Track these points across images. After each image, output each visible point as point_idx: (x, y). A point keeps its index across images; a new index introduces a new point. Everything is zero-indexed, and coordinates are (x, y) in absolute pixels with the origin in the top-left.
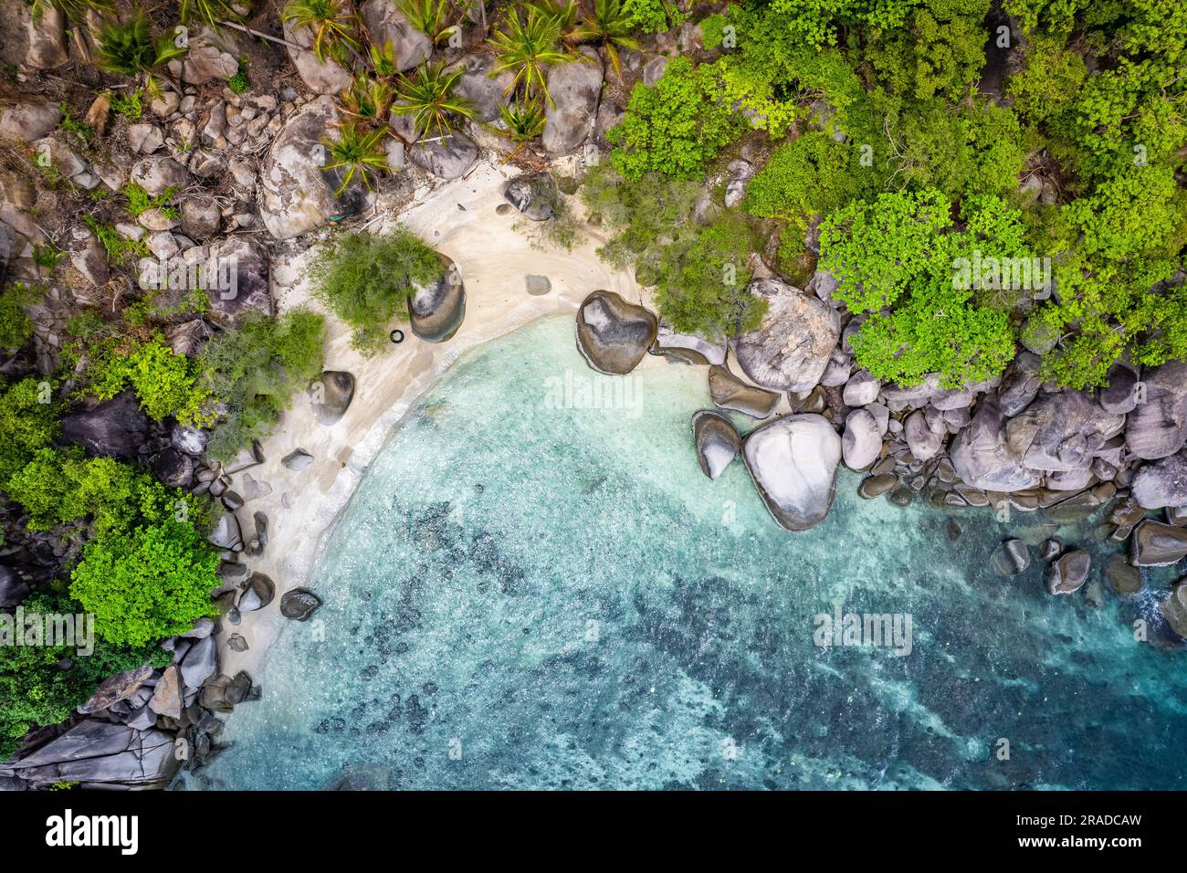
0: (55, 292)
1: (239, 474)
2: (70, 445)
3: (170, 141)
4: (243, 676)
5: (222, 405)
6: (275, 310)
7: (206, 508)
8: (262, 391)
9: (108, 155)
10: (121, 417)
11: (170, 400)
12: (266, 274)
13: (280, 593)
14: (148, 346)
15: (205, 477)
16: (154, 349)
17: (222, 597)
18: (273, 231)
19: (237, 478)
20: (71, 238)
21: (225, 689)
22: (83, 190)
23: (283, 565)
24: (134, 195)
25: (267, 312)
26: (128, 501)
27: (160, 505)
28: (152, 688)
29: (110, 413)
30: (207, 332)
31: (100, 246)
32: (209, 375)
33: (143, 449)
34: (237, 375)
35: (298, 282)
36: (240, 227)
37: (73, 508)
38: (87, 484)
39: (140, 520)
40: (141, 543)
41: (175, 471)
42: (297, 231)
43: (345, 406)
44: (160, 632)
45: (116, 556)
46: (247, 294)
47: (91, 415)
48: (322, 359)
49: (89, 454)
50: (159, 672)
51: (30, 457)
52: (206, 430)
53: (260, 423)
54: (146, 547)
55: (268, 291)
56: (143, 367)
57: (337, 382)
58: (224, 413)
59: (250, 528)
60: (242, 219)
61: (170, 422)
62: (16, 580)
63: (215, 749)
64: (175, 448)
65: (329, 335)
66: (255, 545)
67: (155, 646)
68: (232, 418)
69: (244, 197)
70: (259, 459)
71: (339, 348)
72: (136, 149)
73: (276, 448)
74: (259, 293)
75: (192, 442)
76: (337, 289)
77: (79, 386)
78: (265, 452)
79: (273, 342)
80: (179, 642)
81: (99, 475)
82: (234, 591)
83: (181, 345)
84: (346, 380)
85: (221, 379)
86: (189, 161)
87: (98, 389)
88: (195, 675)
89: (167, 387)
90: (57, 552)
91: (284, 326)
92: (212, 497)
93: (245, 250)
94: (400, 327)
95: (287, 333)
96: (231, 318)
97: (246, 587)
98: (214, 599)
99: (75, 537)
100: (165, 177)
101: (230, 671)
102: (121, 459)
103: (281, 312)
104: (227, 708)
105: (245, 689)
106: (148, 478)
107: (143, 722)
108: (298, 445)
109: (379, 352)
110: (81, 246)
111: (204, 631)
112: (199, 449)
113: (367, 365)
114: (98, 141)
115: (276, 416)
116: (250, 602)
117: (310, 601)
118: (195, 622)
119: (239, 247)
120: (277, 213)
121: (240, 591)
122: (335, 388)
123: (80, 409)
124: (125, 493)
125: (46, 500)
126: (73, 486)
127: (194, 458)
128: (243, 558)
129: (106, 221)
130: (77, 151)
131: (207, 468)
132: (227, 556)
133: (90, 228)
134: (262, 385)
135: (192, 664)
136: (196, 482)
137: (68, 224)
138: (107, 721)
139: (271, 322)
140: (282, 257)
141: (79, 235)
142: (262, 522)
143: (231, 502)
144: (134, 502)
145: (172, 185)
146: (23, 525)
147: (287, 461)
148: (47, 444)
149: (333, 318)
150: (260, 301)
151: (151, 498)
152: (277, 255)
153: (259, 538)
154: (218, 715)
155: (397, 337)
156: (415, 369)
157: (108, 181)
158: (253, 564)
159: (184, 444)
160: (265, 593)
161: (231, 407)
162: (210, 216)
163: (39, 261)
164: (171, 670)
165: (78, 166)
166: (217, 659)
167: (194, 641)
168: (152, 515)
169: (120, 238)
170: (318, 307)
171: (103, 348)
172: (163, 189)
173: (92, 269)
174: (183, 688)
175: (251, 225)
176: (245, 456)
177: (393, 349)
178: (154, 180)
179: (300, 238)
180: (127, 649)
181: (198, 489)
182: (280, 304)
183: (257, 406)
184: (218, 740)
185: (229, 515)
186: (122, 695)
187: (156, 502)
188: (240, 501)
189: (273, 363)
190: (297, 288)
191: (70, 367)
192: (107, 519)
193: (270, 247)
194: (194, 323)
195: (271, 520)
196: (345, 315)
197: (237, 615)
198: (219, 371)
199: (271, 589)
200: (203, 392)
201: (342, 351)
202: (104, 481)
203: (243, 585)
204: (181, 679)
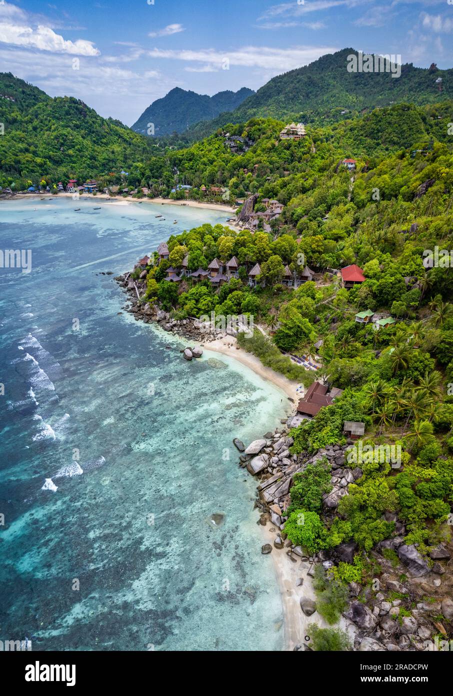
0: (392, 571)
1: (310, 567)
2: (349, 541)
3: (418, 638)
4: (265, 524)
5: (330, 579)
6: (344, 616)
7: (308, 552)
8: (324, 591)
9: (425, 618)
10: (347, 556)
11: (342, 569)
12: (355, 623)
13: (274, 548)
14: (360, 577)
15: (316, 559)
16: (358, 578)
17: (285, 536)
18: (367, 638)
19: (309, 566)
20: (405, 587)
21: (266, 519)
22: (418, 602)
23: (279, 555)
24: (407, 613)
25: (345, 613)
26: (325, 539)
27: (318, 544)
28: (281, 508)
29: (350, 555)
30: (352, 594)
31: (398, 592)
32: (340, 583)
33: (335, 553)
34: (334, 589)
35: (347, 629)
36: (376, 631)
37: (333, 528)
38: (336, 535)
39: (318, 537)
40: (312, 533)
41: (324, 554)
42: (362, 644)
43: (302, 606)
44: (290, 519)
45: (314, 526)
46: (354, 612)
47: (353, 550)
48: (320, 613)
49: (343, 542)
50: (282, 512)
51: (353, 531)
52: (326, 570)
53: (317, 583)
54: (311, 533)
55: (350, 619)
56: (355, 571)
57: (310, 611)
58: (327, 578)
59: (295, 557)
60: (379, 634)
61: (336, 565)
62: (327, 506)
63: (256, 506)
64: (329, 559)
65: (324, 622)
66: (289, 554)
67: (288, 516)
68: (324, 578)
69: (385, 641)
70: (309, 574)
71: (318, 620)
72: (422, 627)
73: (307, 581)
74: (352, 616)
75: (327, 564)
76: (335, 636)
77: (363, 554)
78: (309, 577)
79: (335, 607)
80: (285, 520)
81: (336, 539)
82: (284, 540)
83: (354, 585)
84: (308, 614)
85: (337, 585)
86: (408, 637)
87: (358, 558)
88: (275, 517)
89: (345, 571)
90: (327, 518)
91: (338, 614)
92: (310, 556)
93: (367, 624)
94: (309, 642)
95: (335, 612)
96: (351, 603)
97: (282, 543)
98: (286, 535)
99: (327, 523)
100: (406, 625)
101: (268, 523)
102: (337, 547)
103: (342, 617)
104: (262, 516)
105: (262, 522)
106: (327, 548)
107: (276, 501)
108: (303, 586)
109: (307, 628)
110: (401, 587)
111: (282, 527)
112: (324, 564)
113: (307, 623)
114: (431, 619)
115: (316, 588)
116: (278, 540)
117: (265, 552)
118: (285, 526)
119: (369, 624)
120: (372, 644)
121: (283, 541)
122: (309, 608)
123: (356, 549)
124: (328, 540)
125: (340, 525)
126: (339, 533)
127: (323, 561)
128: (289, 549)
129: (404, 599)
130: (431, 611)
131: (318, 562)
132: (293, 546)
133: (404, 594)
134: (327, 593)
135: (278, 518)
136: (316, 556)
137: (409, 590)
138: (283, 496)
139: (341, 611)
140: (358, 633)
141: (404, 590)
142: (294, 560)
143: (305, 559)
144: (324, 540)
145: (403, 625)
146: (339, 518)
147: (302, 580)
148: (353, 537)
149: (327, 627)
150: (349, 614)
151: (321, 544)
152: (360, 633)
153: (290, 556)
154: (262, 513)
155: (307, 638)
156: (294, 633)
157: (416, 611)
158: (286, 549)
159: (328, 562)
160: (277, 545)
161: (327, 580)
162: (386, 626)
163: (403, 575)
164: (281, 514)
165: (426, 608)
166: (274, 523)
167: (282, 523)
168: (317, 540)
169: (396, 598)
170: (335, 627)
171: (369, 568)
172: (403, 621)
173: (392, 584)
174: (274, 512)
175: (375, 635)
176: (312, 572)
177: (305, 633)
178: (407, 621)
179: (360, 643)
180: (293, 511)
181: (315, 555)
182: (344, 619)
183: (322, 586)
184: (258, 509)
185: (302, 555)
186: (285, 502)
187: (319, 544)
188: (303, 561)
189: (329, 600)
190: (345, 628)
191: (369, 557)
192: (325, 532)
193: (364, 633)
194: (357, 593)
195: (292, 563)
196: (325, 631)
197: (279, 536)
198: (339, 586)
199: (277, 547)
200: (337, 578)
201: (316, 620)
202: (334, 538)
203: (284, 543)
204: (277, 514)
